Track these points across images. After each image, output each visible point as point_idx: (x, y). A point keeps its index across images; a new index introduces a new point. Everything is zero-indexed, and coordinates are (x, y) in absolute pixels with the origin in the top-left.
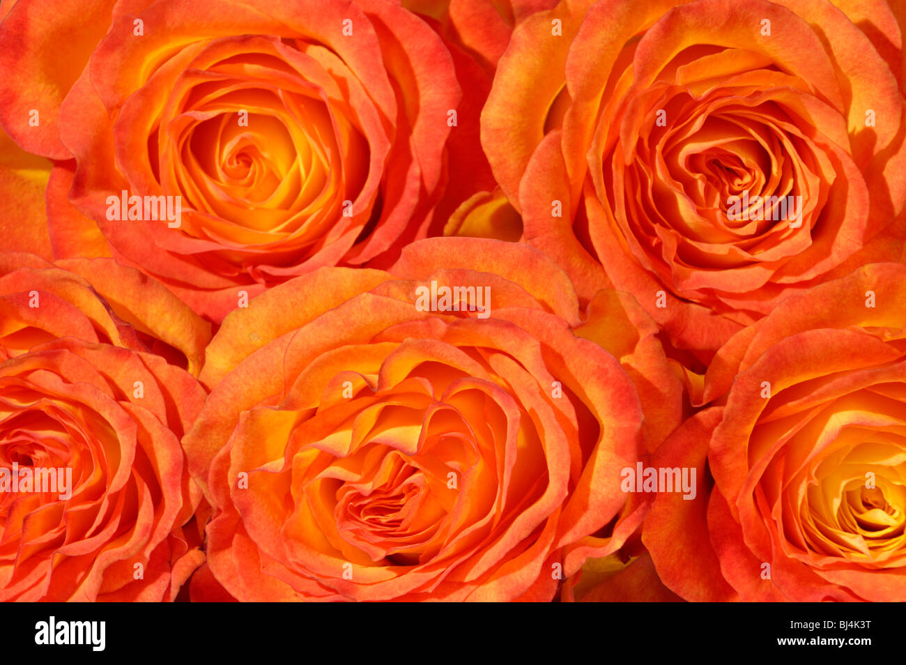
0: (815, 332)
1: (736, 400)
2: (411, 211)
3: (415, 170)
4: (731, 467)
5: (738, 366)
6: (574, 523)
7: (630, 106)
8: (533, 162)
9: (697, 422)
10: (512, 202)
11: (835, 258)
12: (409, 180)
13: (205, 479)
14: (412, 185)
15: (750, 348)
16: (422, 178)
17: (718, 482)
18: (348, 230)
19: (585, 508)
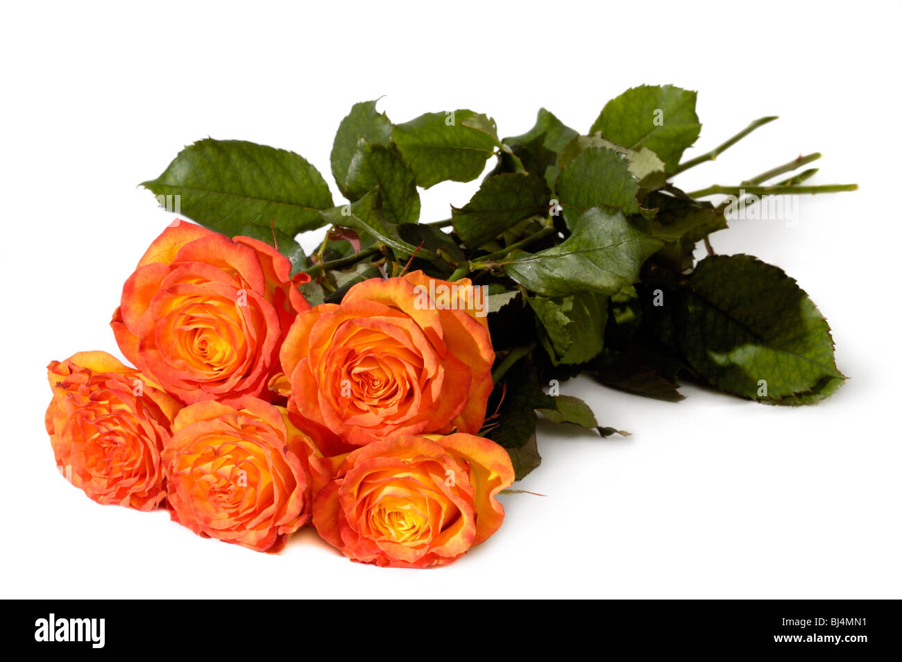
0: (379, 458)
1: (347, 480)
2: (258, 375)
3: (262, 358)
4: (347, 500)
5: (353, 464)
6: (281, 518)
7: (331, 354)
8: (297, 368)
9: (335, 483)
10: (289, 380)
11: (407, 417)
12: (260, 361)
13: (167, 469)
14: (261, 364)
15: (359, 457)
16: (264, 362)
17: (342, 506)
18: (236, 377)
19: (285, 513)
